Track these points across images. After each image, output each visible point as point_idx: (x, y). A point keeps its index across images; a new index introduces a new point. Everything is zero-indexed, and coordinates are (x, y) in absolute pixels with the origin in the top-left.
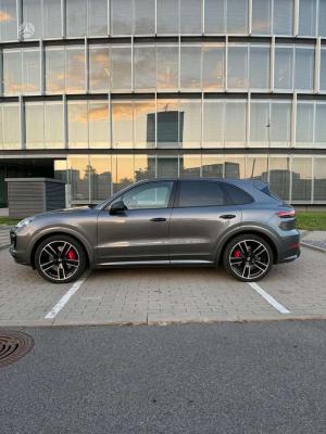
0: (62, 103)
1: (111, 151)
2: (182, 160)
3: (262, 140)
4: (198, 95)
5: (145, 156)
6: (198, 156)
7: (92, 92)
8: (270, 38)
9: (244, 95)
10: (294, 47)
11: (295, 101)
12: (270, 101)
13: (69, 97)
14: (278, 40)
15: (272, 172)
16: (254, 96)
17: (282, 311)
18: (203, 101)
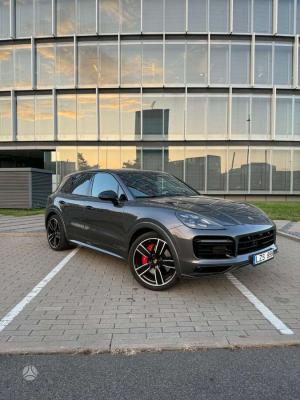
0: (52, 97)
1: (99, 143)
2: (167, 152)
3: (243, 133)
4: (181, 90)
5: (134, 148)
6: (181, 148)
7: (80, 87)
8: (251, 36)
9: (226, 90)
10: (273, 44)
11: (275, 96)
12: (250, 96)
13: (59, 92)
14: (258, 38)
15: (252, 164)
16: (236, 90)
17: (283, 332)
18: (187, 95)
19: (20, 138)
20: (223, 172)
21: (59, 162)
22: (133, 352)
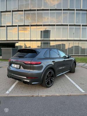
1: (31, 41)
2: (50, 43)
3: (72, 37)
4: (54, 25)
5: (40, 42)
6: (54, 42)
7: (25, 24)
8: (74, 10)
9: (67, 25)
11: (81, 27)
12: (74, 27)
13: (19, 26)
15: (75, 46)
16: (70, 25)
17: (82, 91)
18: (56, 27)
19: (8, 39)
20: (66, 48)
21: (19, 46)
22: (44, 96)
